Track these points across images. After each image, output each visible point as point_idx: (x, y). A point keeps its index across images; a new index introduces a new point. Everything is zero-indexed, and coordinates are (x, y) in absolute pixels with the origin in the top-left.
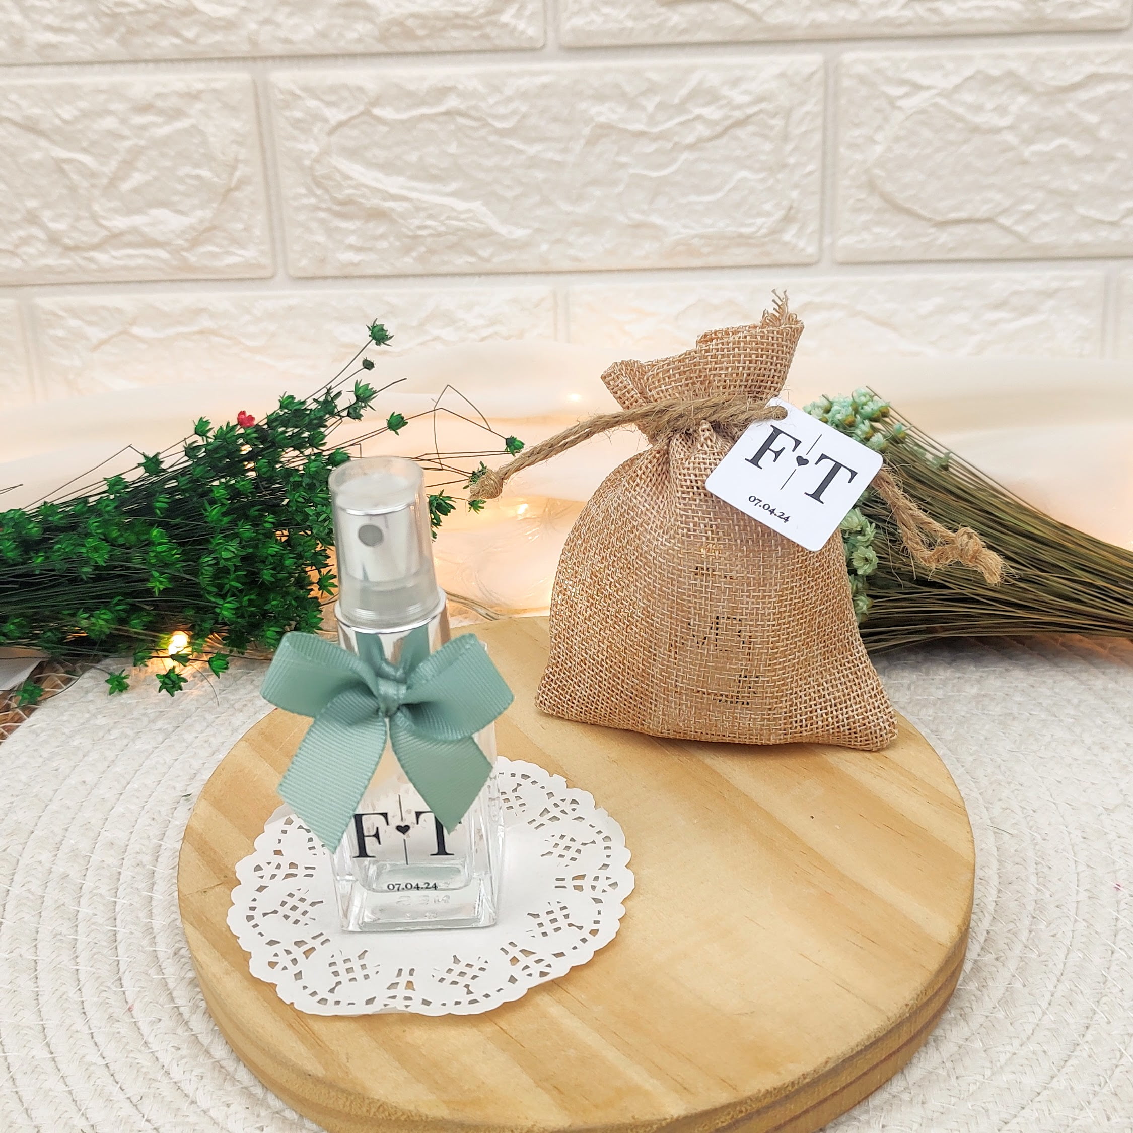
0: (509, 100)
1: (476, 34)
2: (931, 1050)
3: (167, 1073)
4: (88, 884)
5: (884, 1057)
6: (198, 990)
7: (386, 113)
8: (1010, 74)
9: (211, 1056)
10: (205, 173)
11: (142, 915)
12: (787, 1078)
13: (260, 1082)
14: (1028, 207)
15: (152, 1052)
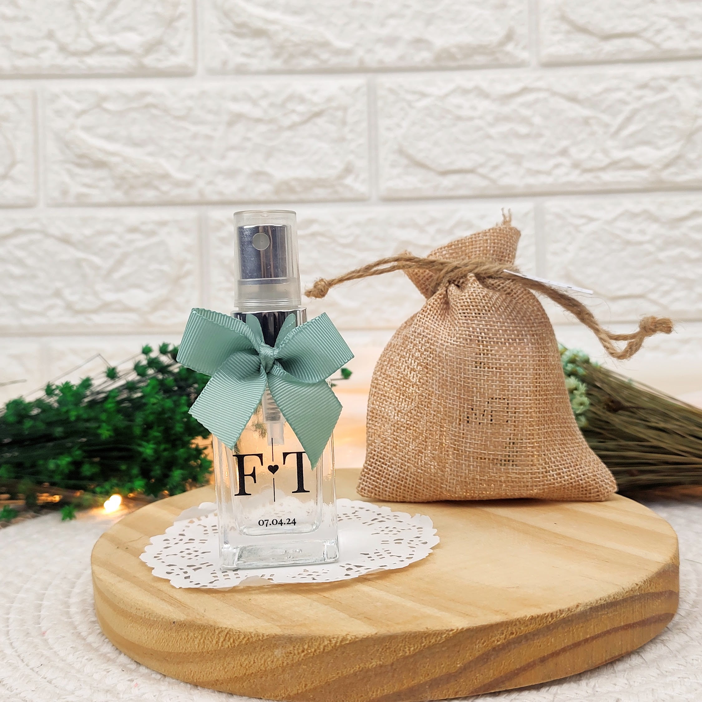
0: (349, 227)
1: (330, 190)
5: (622, 624)
8: (645, 212)
10: (166, 268)
11: (62, 597)
13: (135, 661)
14: (665, 288)
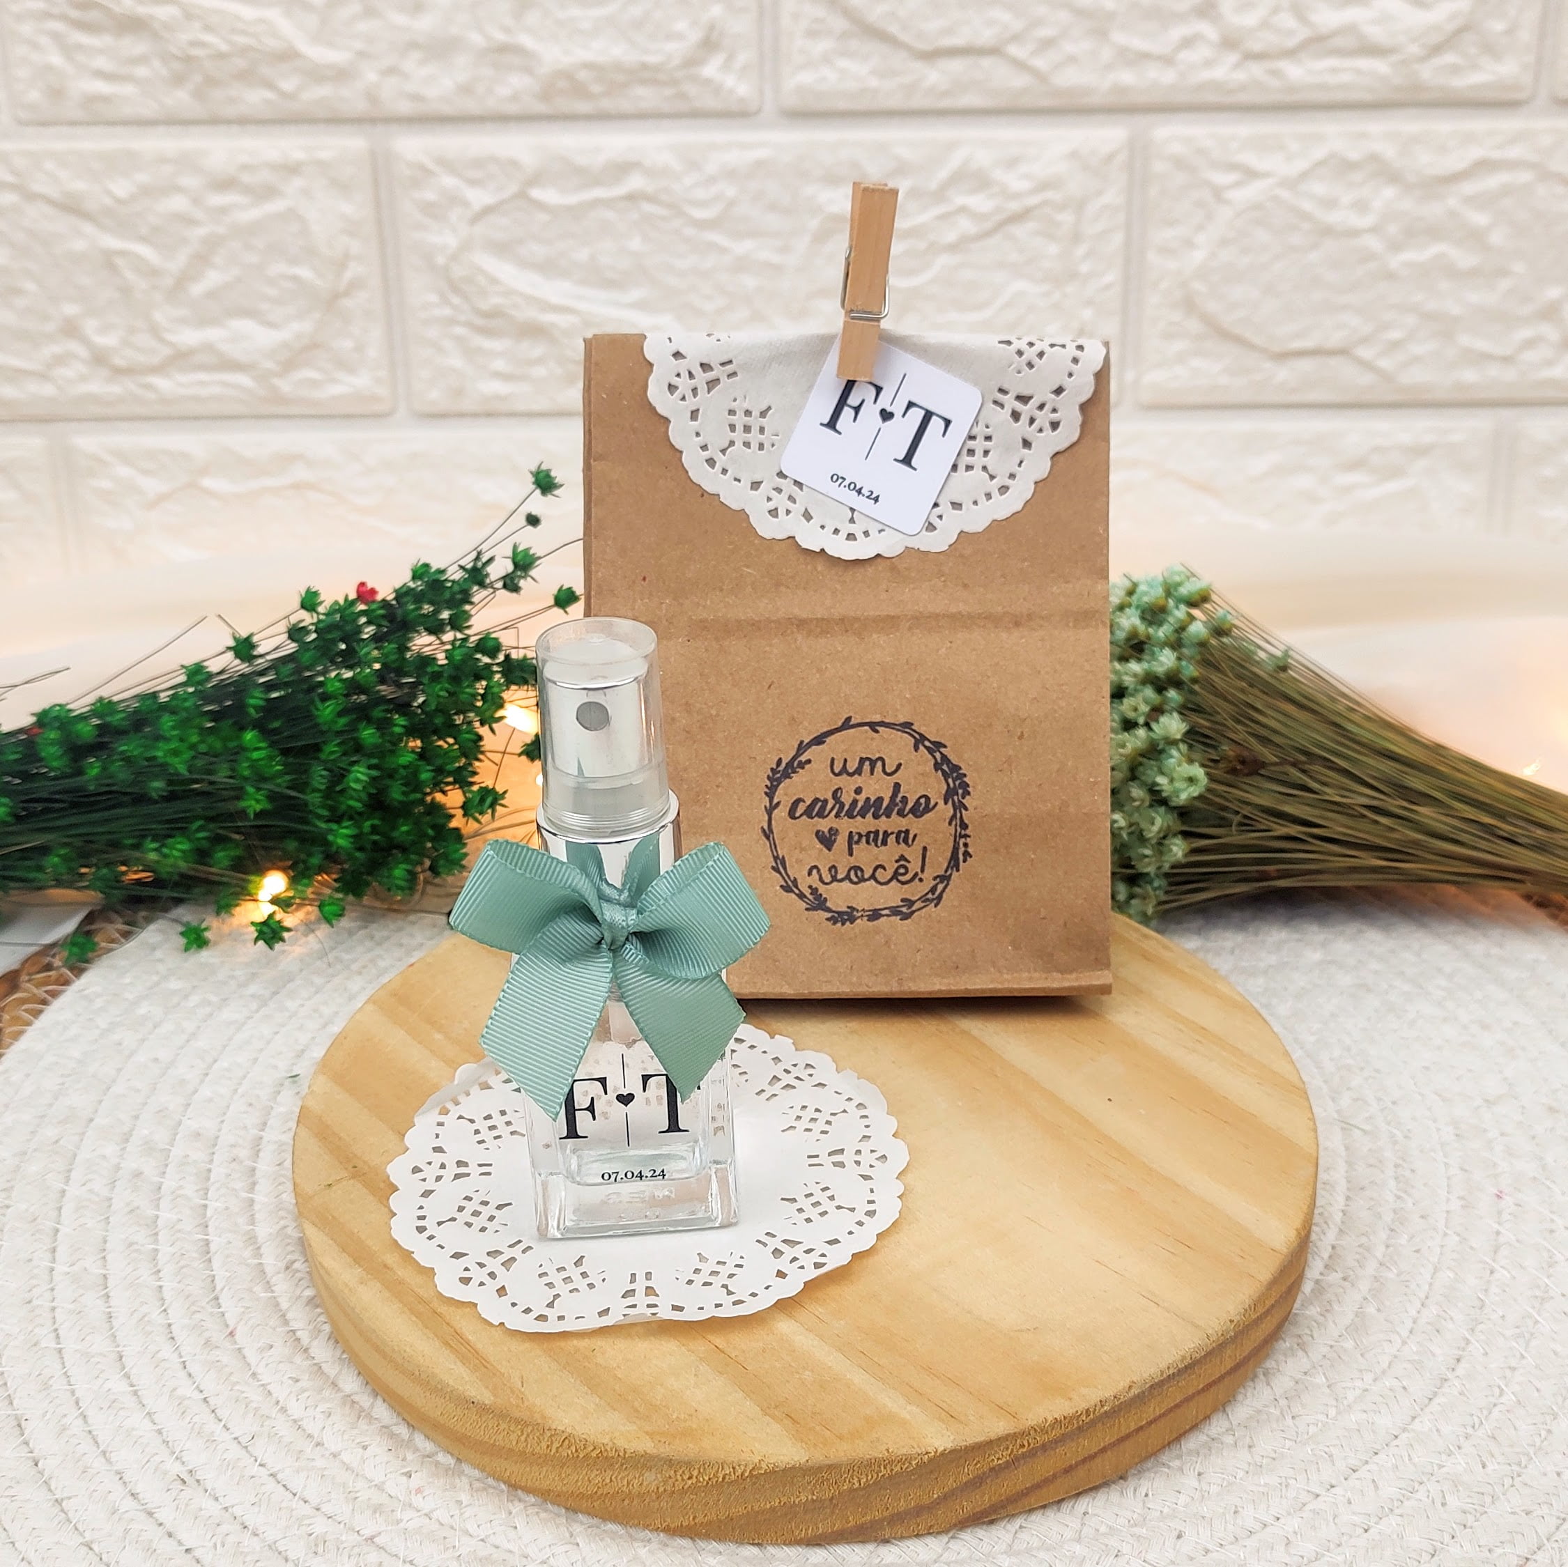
0: (712, 180)
1: (669, 92)
2: (1260, 1383)
3: (283, 1410)
4: (169, 1184)
5: (1201, 1386)
6: (319, 1310)
7: (548, 195)
8: (1373, 158)
9: (339, 1390)
10: (304, 272)
11: (241, 1220)
12: (1082, 1406)
13: (404, 1419)
14: (1395, 335)
15: (263, 1385)
